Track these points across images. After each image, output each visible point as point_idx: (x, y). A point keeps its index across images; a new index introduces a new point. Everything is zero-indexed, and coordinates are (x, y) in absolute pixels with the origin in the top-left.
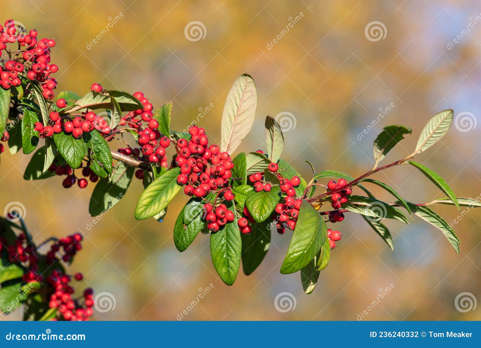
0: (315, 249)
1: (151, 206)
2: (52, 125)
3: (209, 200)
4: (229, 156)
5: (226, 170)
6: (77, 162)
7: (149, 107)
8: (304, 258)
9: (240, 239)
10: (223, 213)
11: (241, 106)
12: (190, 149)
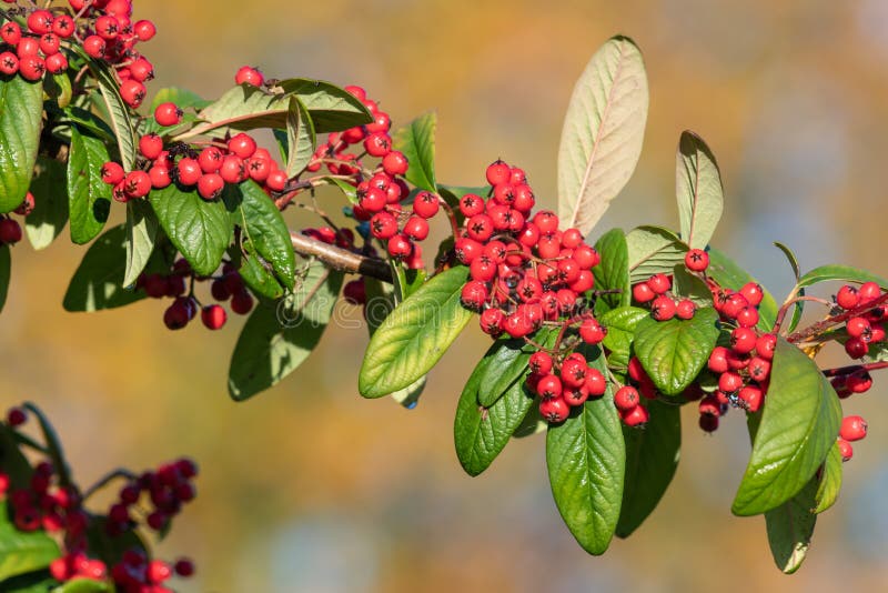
0: (816, 454)
1: (398, 362)
2: (146, 168)
3: (540, 344)
4: (583, 238)
5: (581, 269)
6: (213, 259)
7: (382, 122)
8: (790, 476)
9: (620, 438)
10: (581, 375)
11: (608, 117)
12: (491, 218)
